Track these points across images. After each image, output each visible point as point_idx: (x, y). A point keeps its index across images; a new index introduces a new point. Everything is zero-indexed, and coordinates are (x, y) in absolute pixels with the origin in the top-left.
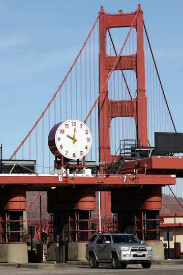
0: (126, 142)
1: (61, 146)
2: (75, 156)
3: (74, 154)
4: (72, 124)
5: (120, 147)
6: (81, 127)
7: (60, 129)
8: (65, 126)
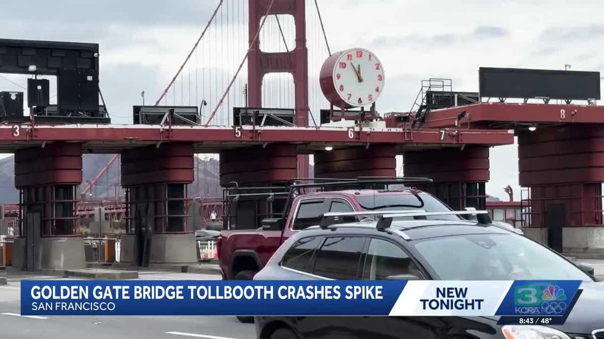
0: (432, 83)
1: (342, 88)
2: (361, 102)
3: (360, 99)
4: (357, 54)
5: (422, 89)
6: (370, 59)
7: (341, 61)
8: (347, 58)
